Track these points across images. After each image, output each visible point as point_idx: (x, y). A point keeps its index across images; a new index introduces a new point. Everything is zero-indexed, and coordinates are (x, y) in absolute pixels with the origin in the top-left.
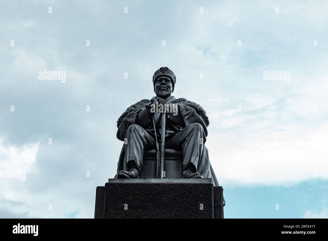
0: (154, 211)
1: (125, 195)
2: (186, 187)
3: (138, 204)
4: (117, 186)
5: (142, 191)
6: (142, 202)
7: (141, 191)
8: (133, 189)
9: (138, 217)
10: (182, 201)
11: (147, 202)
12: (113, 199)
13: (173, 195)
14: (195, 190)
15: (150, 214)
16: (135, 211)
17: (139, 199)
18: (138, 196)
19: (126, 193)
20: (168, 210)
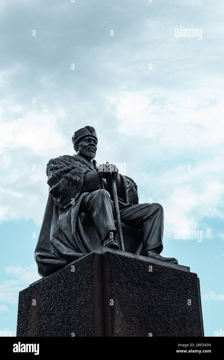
0: (152, 292)
1: (126, 268)
2: (177, 273)
3: (138, 281)
4: (118, 257)
5: (141, 268)
6: (142, 280)
7: (139, 267)
8: (133, 264)
9: (139, 294)
10: (175, 286)
11: (145, 280)
12: (116, 271)
13: (167, 278)
14: (184, 277)
15: (149, 294)
16: (136, 288)
17: (139, 276)
18: (138, 273)
19: (127, 267)
20: (164, 293)
